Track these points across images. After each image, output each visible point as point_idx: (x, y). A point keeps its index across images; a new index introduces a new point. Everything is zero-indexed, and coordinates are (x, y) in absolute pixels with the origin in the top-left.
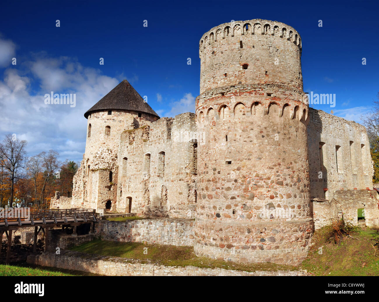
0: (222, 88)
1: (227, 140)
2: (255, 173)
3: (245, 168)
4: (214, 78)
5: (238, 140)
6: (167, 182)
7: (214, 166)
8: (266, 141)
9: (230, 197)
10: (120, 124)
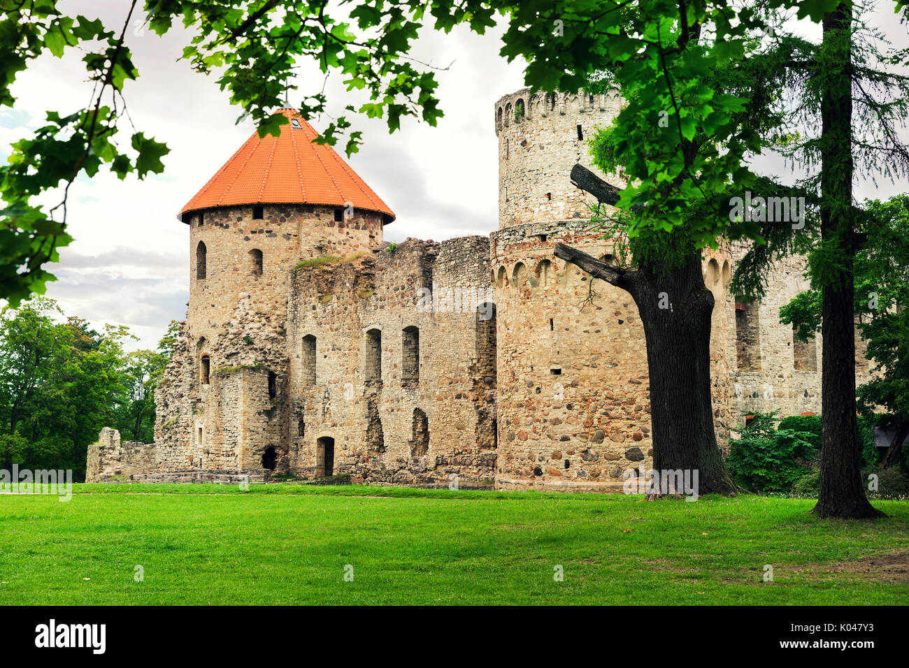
0: (543, 226)
1: (552, 329)
2: (606, 392)
3: (586, 384)
4: (526, 199)
5: (574, 330)
6: (426, 401)
7: (529, 378)
8: (627, 330)
9: (559, 437)
10: (287, 244)
